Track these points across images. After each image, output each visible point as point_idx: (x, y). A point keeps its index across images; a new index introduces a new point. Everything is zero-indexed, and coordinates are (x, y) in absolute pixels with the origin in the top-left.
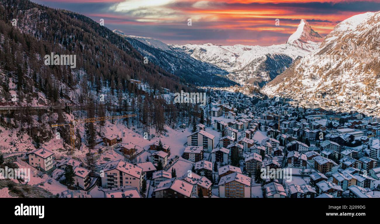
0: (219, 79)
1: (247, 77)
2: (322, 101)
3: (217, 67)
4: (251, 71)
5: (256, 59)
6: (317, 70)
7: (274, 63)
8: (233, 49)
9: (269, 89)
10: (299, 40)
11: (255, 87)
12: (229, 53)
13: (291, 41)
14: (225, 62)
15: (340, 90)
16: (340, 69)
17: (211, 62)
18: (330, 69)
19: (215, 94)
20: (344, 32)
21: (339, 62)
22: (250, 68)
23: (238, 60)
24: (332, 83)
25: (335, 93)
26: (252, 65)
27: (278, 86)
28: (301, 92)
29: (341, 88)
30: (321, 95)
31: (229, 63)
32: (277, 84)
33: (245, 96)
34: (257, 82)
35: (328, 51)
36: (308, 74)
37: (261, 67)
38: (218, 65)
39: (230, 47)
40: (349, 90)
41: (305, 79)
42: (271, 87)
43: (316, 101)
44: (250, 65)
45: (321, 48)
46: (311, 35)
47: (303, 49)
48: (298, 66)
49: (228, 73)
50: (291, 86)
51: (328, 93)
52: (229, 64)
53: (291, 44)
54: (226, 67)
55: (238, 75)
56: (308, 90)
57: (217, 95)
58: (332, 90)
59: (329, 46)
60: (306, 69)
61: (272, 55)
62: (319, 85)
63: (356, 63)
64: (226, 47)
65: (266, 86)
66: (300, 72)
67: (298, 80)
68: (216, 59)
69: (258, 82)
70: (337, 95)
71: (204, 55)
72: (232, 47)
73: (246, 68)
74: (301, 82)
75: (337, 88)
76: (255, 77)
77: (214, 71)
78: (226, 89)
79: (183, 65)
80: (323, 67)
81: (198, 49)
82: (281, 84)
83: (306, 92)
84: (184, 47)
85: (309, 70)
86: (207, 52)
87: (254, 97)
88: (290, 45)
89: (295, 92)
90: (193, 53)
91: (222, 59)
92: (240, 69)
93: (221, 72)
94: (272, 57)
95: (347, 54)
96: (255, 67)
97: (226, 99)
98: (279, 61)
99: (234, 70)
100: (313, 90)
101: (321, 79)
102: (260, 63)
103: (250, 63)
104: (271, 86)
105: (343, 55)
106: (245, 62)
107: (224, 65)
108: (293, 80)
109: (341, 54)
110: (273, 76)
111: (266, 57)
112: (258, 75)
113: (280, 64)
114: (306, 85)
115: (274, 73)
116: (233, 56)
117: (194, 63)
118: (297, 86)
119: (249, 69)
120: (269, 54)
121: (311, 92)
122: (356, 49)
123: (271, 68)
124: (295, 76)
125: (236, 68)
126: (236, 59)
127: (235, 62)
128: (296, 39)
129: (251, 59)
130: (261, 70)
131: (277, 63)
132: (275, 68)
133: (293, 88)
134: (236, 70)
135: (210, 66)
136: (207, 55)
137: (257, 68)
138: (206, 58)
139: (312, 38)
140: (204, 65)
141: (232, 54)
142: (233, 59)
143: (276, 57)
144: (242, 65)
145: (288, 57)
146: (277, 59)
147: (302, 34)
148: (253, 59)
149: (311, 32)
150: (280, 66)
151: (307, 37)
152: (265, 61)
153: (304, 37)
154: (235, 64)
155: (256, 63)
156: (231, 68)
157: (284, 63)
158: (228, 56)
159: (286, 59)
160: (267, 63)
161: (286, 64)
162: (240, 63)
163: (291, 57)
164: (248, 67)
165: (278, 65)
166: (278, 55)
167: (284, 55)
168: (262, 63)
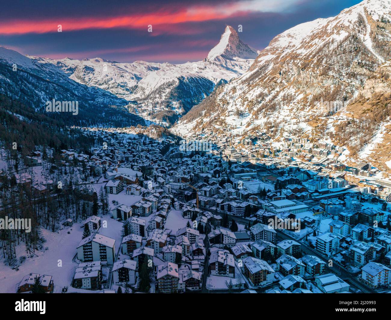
0: (115, 112)
1: (154, 108)
2: (252, 149)
3: (111, 94)
4: (158, 100)
5: (165, 84)
6: (246, 103)
7: (190, 89)
8: (133, 68)
9: (183, 127)
10: (222, 55)
11: (164, 123)
12: (127, 74)
13: (211, 57)
14: (121, 86)
15: (276, 134)
16: (277, 102)
17: (102, 87)
18: (263, 102)
19: (110, 140)
20: (284, 48)
21: (276, 93)
22: (158, 96)
24: (266, 124)
25: (269, 138)
26: (160, 92)
27: (194, 123)
28: (224, 135)
29: (277, 131)
30: (250, 141)
31: (128, 88)
32: (193, 119)
33: (152, 141)
34: (167, 116)
35: (261, 76)
36: (234, 108)
37: (172, 95)
38: (112, 91)
39: (128, 65)
40: (289, 135)
41: (229, 116)
42: (186, 123)
43: (244, 149)
44: (157, 91)
45: (252, 70)
46: (239, 48)
47: (228, 69)
48: (221, 96)
49: (126, 103)
50: (212, 125)
51: (259, 139)
52: (127, 90)
53: (212, 62)
54: (124, 94)
55: (140, 105)
56: (235, 132)
57: (113, 141)
58: (265, 134)
59: (263, 69)
60: (231, 101)
61: (186, 78)
62: (249, 125)
63: (299, 94)
64: (122, 65)
65: (179, 122)
66: (223, 106)
67: (221, 117)
68: (110, 83)
69: (168, 117)
70: (272, 140)
71: (91, 76)
72: (132, 64)
73: (152, 96)
74: (225, 119)
75: (272, 131)
76: (165, 108)
77: (106, 100)
78: (125, 131)
79: (60, 93)
80: (253, 99)
81: (81, 68)
82: (198, 119)
83: (231, 134)
84: (58, 63)
85: (235, 102)
86: (96, 72)
87: (163, 142)
88: (210, 63)
89: (216, 134)
90: (73, 73)
91: (118, 82)
92: (143, 96)
93: (117, 101)
94: (186, 81)
95: (287, 82)
96: (163, 95)
97: (126, 147)
98: (196, 86)
99: (134, 99)
100: (241, 132)
101: (251, 115)
102: (170, 88)
103: (157, 89)
104: (185, 121)
105: (281, 82)
106: (149, 89)
108: (215, 115)
109: (279, 81)
110: (187, 107)
111: (178, 81)
112: (168, 106)
113: (197, 90)
114: (231, 124)
115: (188, 103)
116: (132, 78)
117: (76, 88)
118: (220, 125)
119: (156, 98)
120: (182, 77)
121: (238, 135)
122: (299, 74)
123: (185, 96)
124: (217, 110)
125: (138, 95)
126: (137, 83)
127: (136, 87)
128: (218, 55)
129: (157, 83)
130: (172, 99)
131: (193, 88)
132: (190, 96)
133: (215, 127)
134: (138, 98)
135: (100, 92)
136: (95, 75)
137: (166, 96)
138: (93, 81)
139: (240, 53)
140: (92, 91)
141: (131, 75)
142: (133, 83)
143: (192, 80)
144: (145, 91)
145: (207, 81)
146: (193, 84)
147: (227, 48)
148: (160, 83)
149: (239, 44)
150: (196, 93)
151: (233, 52)
152: (177, 87)
153: (229, 52)
154: (136, 89)
155: (165, 89)
156: (131, 96)
157: (202, 89)
158: (126, 79)
159: (205, 84)
160: (180, 90)
161: (205, 90)
162: (143, 89)
163: (211, 80)
164: (155, 94)
165: (193, 91)
166: (195, 78)
167: (202, 78)
168: (173, 89)
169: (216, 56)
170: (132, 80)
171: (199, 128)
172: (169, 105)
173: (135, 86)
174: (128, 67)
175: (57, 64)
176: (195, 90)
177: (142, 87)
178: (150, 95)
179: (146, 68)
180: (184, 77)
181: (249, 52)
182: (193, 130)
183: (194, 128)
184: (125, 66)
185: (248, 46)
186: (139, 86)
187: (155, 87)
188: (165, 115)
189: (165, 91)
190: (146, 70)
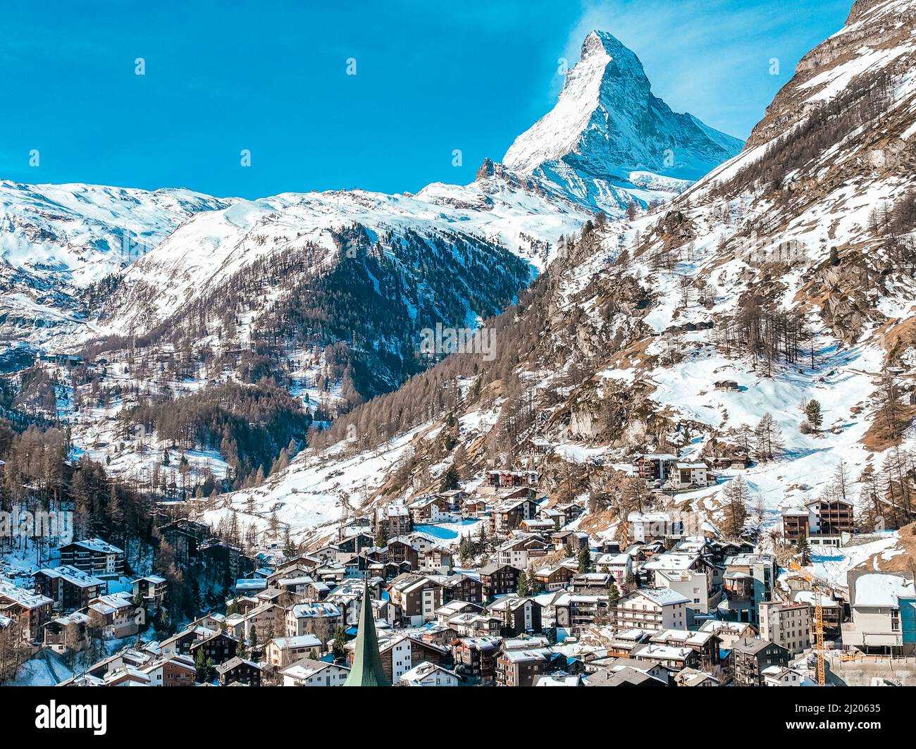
1: (172, 384)
4: (216, 342)
5: (266, 263)
6: (792, 279)
7: (399, 289)
8: (119, 206)
9: (314, 478)
10: (565, 159)
12: (78, 225)
13: (518, 161)
14: (34, 283)
22: (216, 323)
23: (133, 273)
27: (400, 448)
31: (70, 292)
32: (391, 430)
35: (856, 133)
37: (293, 315)
44: (220, 302)
50: (526, 446)
52: (62, 302)
53: (522, 179)
54: (41, 323)
56: (774, 490)
60: (666, 284)
61: (381, 233)
64: (62, 193)
66: (608, 316)
69: (238, 422)
72: (115, 191)
73: (185, 324)
74: (642, 387)
80: (850, 245)
82: (432, 430)
85: (702, 285)
92: (141, 331)
94: (381, 250)
96: (248, 316)
98: (434, 279)
99: (90, 342)
102: (291, 286)
103: (218, 293)
104: (340, 447)
106: (180, 292)
108: (544, 384)
110: (376, 376)
111: (334, 249)
112: (257, 371)
113: (442, 296)
114: (713, 418)
116: (102, 245)
118: (598, 440)
119: (204, 333)
120: (360, 228)
123: (369, 326)
124: (563, 351)
125: (118, 327)
126: (124, 265)
127: (113, 283)
128: (550, 157)
129: (226, 263)
130: (291, 335)
131: (421, 287)
132: (400, 327)
133: (553, 458)
134: (112, 337)
137: (260, 322)
139: (653, 152)
141: (97, 230)
142: (99, 267)
143: (413, 248)
144: (158, 303)
145: (495, 254)
146: (421, 265)
147: (594, 126)
148: (242, 261)
149: (651, 112)
150: (437, 310)
151: (621, 143)
152: (326, 276)
153: (603, 144)
154: (112, 297)
155: (259, 289)
156: (78, 331)
157: (471, 292)
158: (66, 247)
159: (485, 268)
160: (345, 291)
161: (483, 296)
162: (148, 292)
163: (516, 253)
164: (202, 316)
165: (422, 304)
166: (430, 236)
167: (467, 238)
168: (306, 287)
169: (541, 160)
170: (98, 256)
171: (427, 483)
173: (106, 281)
174: (93, 197)
177: (141, 286)
178: (179, 320)
179: (188, 206)
180: (373, 232)
181: (696, 146)
182: (385, 495)
183: (389, 485)
184: (77, 196)
185: (691, 123)
186: (126, 280)
187: (209, 281)
188: (218, 410)
189: (261, 298)
190: (184, 215)
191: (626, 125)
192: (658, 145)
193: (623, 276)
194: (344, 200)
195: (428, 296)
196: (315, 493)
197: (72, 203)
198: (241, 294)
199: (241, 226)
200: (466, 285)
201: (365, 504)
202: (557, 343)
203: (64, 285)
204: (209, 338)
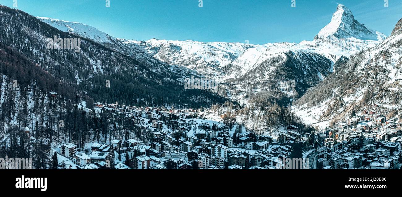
1: (253, 90)
3: (197, 73)
4: (259, 80)
5: (269, 60)
7: (301, 67)
8: (227, 47)
10: (335, 35)
12: (220, 52)
14: (212, 66)
17: (188, 67)
22: (258, 75)
23: (235, 63)
26: (261, 70)
27: (324, 107)
31: (220, 68)
34: (273, 98)
37: (277, 73)
38: (200, 71)
39: (222, 44)
42: (307, 108)
44: (258, 70)
46: (354, 28)
52: (219, 70)
53: (326, 39)
54: (214, 75)
55: (234, 86)
61: (296, 53)
64: (215, 44)
65: (294, 107)
68: (198, 62)
69: (276, 99)
71: (177, 55)
72: (226, 43)
73: (250, 75)
76: (268, 90)
78: (201, 113)
81: (166, 46)
84: (142, 42)
86: (183, 51)
88: (324, 40)
90: (157, 52)
91: (207, 61)
92: (238, 77)
94: (296, 57)
96: (266, 73)
98: (309, 64)
99: (227, 80)
102: (276, 66)
103: (257, 68)
106: (247, 68)
107: (210, 71)
111: (285, 57)
112: (273, 87)
113: (312, 69)
116: (226, 56)
117: (154, 66)
119: (255, 78)
120: (291, 52)
125: (232, 76)
126: (232, 61)
127: (230, 66)
128: (330, 34)
129: (258, 60)
130: (278, 78)
131: (306, 66)
132: (303, 76)
134: (232, 79)
135: (184, 72)
136: (182, 54)
137: (270, 75)
138: (179, 60)
139: (355, 33)
140: (174, 70)
141: (225, 53)
142: (226, 62)
143: (304, 57)
144: (242, 70)
145: (323, 58)
146: (306, 61)
147: (340, 27)
148: (262, 60)
149: (354, 23)
150: (311, 72)
151: (347, 31)
152: (284, 64)
153: (343, 31)
154: (230, 69)
155: (267, 67)
156: (223, 77)
157: (318, 68)
158: (218, 57)
159: (321, 62)
160: (289, 67)
161: (321, 69)
162: (239, 68)
163: (328, 58)
164: (254, 73)
165: (307, 71)
166: (308, 54)
167: (316, 54)
168: (280, 66)
169: (328, 35)
170: (225, 59)
172: (275, 85)
173: (229, 65)
174: (221, 45)
175: (141, 44)
176: (309, 69)
177: (237, 66)
178: (248, 74)
179: (244, 47)
180: (294, 53)
181: (365, 32)
182: (326, 117)
183: (325, 114)
184: (218, 45)
185: (364, 26)
186: (233, 65)
187: (254, 65)
188: (271, 96)
189: (268, 69)
190: (243, 49)
191: (348, 26)
192: (356, 32)
193: (378, 65)
194: (284, 45)
195: (308, 68)
196: (306, 116)
197: (217, 47)
198: (263, 68)
199: (261, 51)
200: (317, 66)
201: (320, 119)
202: (364, 81)
203: (218, 66)
204: (257, 79)
